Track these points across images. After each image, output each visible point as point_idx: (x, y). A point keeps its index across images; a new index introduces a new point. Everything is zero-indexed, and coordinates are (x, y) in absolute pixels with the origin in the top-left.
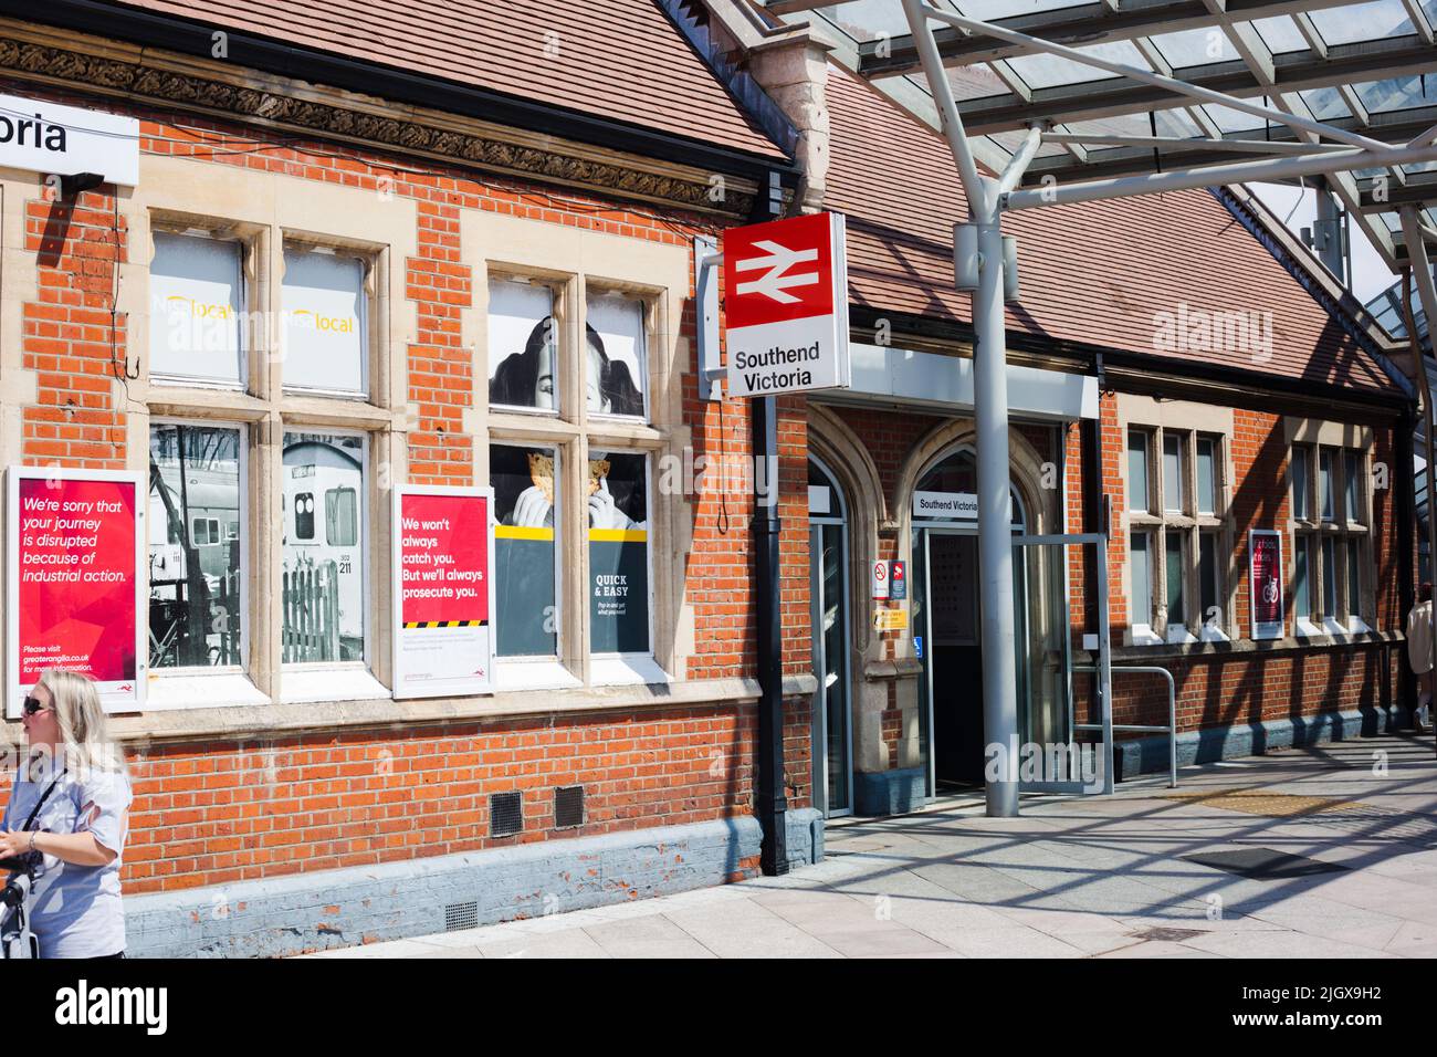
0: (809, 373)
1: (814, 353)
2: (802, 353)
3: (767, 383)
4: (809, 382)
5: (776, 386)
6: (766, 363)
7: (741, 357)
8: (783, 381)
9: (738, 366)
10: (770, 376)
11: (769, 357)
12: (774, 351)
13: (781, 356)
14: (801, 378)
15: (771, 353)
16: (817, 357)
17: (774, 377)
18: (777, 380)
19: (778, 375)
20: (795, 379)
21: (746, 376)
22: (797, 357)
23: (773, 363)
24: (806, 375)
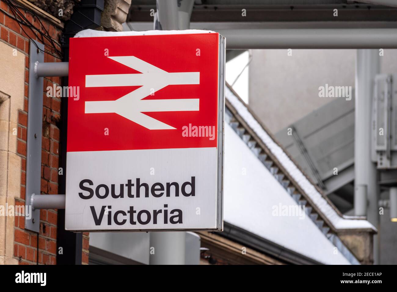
0: (180, 212)
1: (188, 189)
2: (173, 188)
3: (120, 218)
4: (180, 221)
5: (133, 223)
6: (122, 195)
7: (86, 185)
8: (144, 217)
9: (81, 195)
10: (126, 209)
11: (126, 189)
12: (134, 182)
13: (143, 189)
14: (169, 216)
15: (130, 184)
16: (193, 193)
17: (132, 211)
18: (135, 215)
19: (137, 209)
20: (160, 217)
21: (92, 208)
22: (165, 192)
23: (130, 196)
24: (176, 213)
